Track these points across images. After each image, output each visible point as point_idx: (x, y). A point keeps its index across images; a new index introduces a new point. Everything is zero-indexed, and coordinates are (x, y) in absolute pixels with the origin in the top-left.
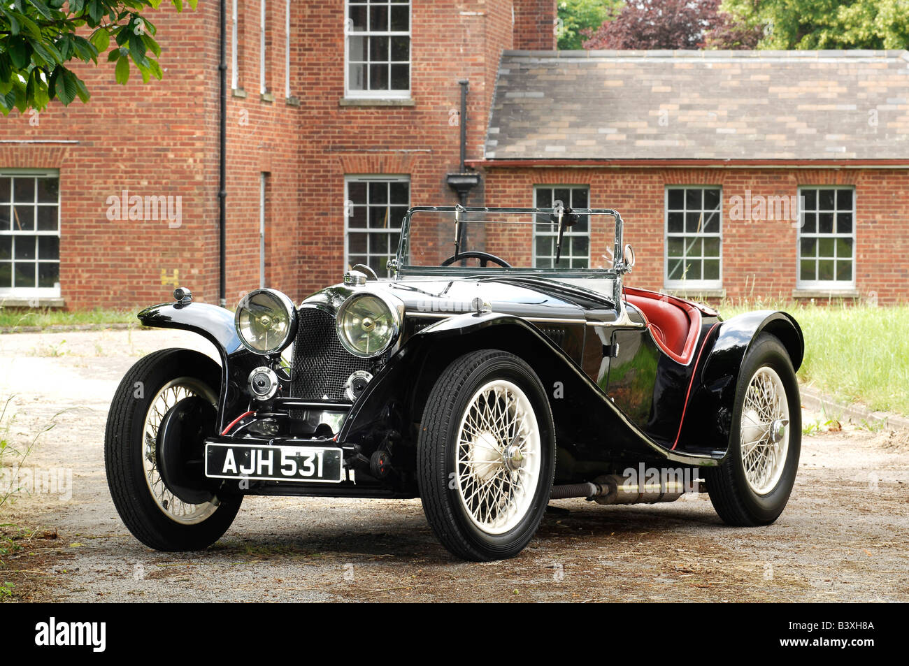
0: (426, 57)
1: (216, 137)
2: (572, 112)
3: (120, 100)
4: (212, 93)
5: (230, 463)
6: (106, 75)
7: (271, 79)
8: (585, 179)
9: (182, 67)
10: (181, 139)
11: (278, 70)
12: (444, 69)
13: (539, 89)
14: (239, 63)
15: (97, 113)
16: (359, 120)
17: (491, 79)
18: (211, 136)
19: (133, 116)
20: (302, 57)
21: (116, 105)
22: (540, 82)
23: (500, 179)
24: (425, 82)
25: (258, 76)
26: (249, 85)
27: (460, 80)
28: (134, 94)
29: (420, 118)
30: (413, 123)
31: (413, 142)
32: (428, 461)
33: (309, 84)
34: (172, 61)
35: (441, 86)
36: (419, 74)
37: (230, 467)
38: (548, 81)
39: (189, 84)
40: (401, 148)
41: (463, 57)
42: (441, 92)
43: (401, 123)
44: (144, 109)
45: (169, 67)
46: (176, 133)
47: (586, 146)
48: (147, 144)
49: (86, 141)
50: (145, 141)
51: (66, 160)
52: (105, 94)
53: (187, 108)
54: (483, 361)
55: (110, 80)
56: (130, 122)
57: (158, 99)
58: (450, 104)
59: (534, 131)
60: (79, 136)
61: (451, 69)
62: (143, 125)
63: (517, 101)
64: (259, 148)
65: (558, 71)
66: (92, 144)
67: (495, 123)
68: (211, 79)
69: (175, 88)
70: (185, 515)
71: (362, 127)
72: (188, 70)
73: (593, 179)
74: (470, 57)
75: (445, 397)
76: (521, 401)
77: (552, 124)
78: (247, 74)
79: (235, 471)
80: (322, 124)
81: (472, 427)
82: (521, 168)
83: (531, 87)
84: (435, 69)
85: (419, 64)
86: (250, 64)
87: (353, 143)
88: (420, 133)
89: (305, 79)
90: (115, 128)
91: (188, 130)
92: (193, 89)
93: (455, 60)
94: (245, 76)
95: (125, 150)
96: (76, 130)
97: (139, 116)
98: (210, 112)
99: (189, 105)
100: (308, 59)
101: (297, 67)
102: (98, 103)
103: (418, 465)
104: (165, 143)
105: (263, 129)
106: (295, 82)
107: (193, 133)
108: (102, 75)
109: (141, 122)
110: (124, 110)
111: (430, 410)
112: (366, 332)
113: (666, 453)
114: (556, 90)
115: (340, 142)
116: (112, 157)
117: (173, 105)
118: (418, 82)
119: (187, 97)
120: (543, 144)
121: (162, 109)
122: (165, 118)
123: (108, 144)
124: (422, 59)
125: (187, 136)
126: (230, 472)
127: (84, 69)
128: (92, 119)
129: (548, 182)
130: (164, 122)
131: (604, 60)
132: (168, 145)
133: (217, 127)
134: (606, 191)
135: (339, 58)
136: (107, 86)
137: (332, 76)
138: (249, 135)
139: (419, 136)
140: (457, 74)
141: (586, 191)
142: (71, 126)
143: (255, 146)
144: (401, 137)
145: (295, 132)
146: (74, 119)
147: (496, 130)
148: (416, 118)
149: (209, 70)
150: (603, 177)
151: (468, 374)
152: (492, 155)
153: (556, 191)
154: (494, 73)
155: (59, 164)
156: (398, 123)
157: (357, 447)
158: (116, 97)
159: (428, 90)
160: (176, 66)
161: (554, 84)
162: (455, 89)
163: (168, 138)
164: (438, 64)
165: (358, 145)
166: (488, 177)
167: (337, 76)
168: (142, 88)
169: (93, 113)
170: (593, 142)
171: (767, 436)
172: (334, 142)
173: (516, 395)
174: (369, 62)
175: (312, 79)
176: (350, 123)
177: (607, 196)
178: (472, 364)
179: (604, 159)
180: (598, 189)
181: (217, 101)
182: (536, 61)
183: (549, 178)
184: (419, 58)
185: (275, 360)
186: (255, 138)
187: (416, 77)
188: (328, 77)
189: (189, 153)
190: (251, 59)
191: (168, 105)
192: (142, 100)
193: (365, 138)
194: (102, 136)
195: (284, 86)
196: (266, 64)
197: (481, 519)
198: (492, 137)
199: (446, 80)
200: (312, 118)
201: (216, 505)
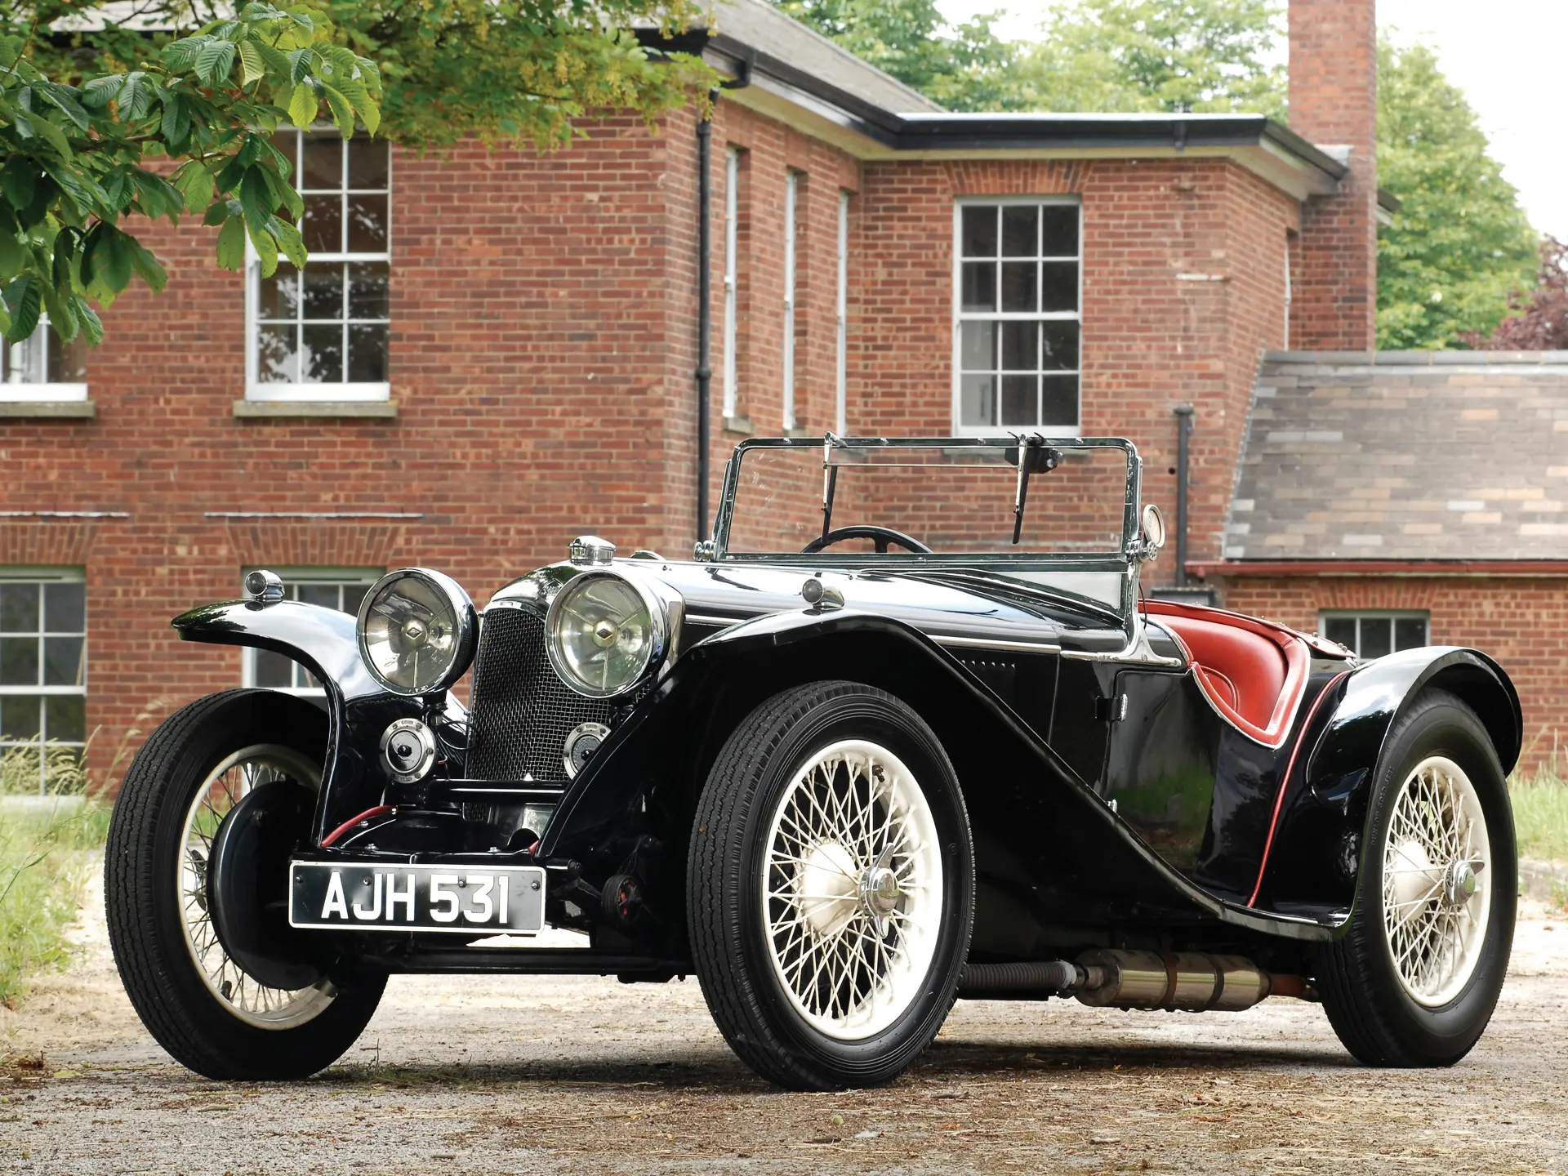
0: (1110, 361)
1: (688, 508)
2: (1396, 471)
3: (503, 435)
4: (680, 422)
5: (335, 900)
6: (476, 386)
7: (805, 402)
8: (1421, 600)
9: (623, 370)
10: (619, 510)
11: (821, 385)
12: (1145, 385)
13: (1332, 426)
14: (739, 368)
15: (459, 460)
16: (979, 484)
17: (1239, 406)
18: (679, 506)
19: (528, 467)
20: (870, 362)
21: (496, 444)
22: (1336, 411)
23: (1255, 599)
24: (1108, 411)
25: (778, 395)
26: (760, 411)
27: (1176, 407)
28: (529, 423)
29: (1101, 481)
30: (1086, 489)
31: (1086, 528)
32: (706, 890)
33: (883, 413)
34: (604, 360)
35: (1138, 418)
36: (1097, 395)
37: (336, 907)
38: (1350, 410)
39: (637, 403)
40: (1062, 538)
41: (1182, 362)
42: (1139, 429)
43: (1062, 489)
44: (549, 451)
45: (597, 370)
46: (609, 499)
47: (1421, 535)
48: (555, 520)
49: (436, 514)
50: (549, 515)
51: (399, 552)
52: (475, 424)
53: (631, 450)
54: (820, 700)
55: (484, 396)
56: (521, 477)
57: (576, 434)
58: (1157, 453)
59: (1321, 506)
60: (423, 504)
61: (1160, 386)
62: (548, 483)
63: (1288, 448)
64: (781, 535)
65: (1372, 390)
66: (448, 520)
67: (1246, 491)
68: (679, 394)
69: (610, 412)
70: (267, 1010)
71: (984, 498)
72: (634, 376)
73: (1435, 599)
74: (1196, 362)
75: (741, 767)
76: (902, 783)
77: (1355, 493)
78: (755, 390)
79: (344, 915)
80: (911, 493)
81: (800, 832)
82: (1293, 578)
83: (1317, 422)
84: (1128, 385)
85: (1097, 375)
86: (762, 371)
87: (969, 528)
88: (1100, 508)
89: (875, 404)
90: (494, 489)
91: (631, 493)
92: (643, 413)
93: (1165, 367)
94: (751, 394)
95: (512, 532)
96: (418, 493)
97: (539, 466)
98: (677, 459)
99: (635, 445)
100: (881, 367)
101: (861, 381)
102: (461, 440)
103: (688, 898)
104: (588, 517)
105: (789, 497)
106: (856, 410)
107: (643, 500)
108: (469, 387)
109: (543, 477)
110: (511, 454)
111: (712, 791)
112: (601, 649)
113: (1216, 908)
114: (1367, 428)
115: (943, 527)
116: (487, 546)
117: (604, 445)
118: (1095, 409)
119: (631, 428)
120: (1339, 530)
121: (583, 451)
122: (589, 470)
123: (480, 521)
124: (1103, 366)
125: (631, 505)
126: (335, 917)
127: (435, 376)
128: (449, 472)
129: (1348, 606)
130: (586, 477)
131: (1461, 370)
132: (595, 521)
133: (691, 488)
134: (1461, 624)
135: (942, 363)
136: (477, 407)
137: (927, 398)
138: (759, 509)
139: (1097, 515)
140: (1172, 396)
141: (1423, 623)
142: (408, 486)
143: (771, 530)
144: (1061, 518)
145: (856, 508)
146: (415, 473)
147: (1248, 505)
148: (1091, 480)
149: (675, 378)
150: (1456, 596)
151: (789, 725)
152: (1238, 552)
153: (1364, 622)
154: (1247, 394)
155: (386, 558)
156: (1056, 489)
157: (573, 864)
158: (495, 430)
159: (1113, 427)
160: (611, 370)
161: (1363, 415)
162: (1166, 424)
163: (595, 509)
164: (1134, 376)
165: (979, 533)
166: (1230, 595)
167: (937, 399)
168: (546, 413)
169: (451, 460)
170: (1437, 528)
171: (1439, 891)
172: (933, 527)
173: (892, 772)
174: (1000, 372)
175: (889, 404)
176: (962, 489)
177: (1463, 633)
178: (798, 706)
179: (1457, 561)
180: (1445, 620)
181: (692, 438)
182: (1329, 371)
183: (1350, 598)
184: (1096, 363)
185: (433, 708)
186: (773, 515)
187: (1091, 400)
188: (921, 400)
189: (636, 538)
190: (764, 361)
191: (594, 445)
192: (545, 435)
193: (991, 518)
194: (467, 504)
195: (833, 416)
196: (796, 373)
197: (818, 1009)
198: (1239, 517)
199: (1150, 405)
200: (889, 480)
201: (330, 994)
